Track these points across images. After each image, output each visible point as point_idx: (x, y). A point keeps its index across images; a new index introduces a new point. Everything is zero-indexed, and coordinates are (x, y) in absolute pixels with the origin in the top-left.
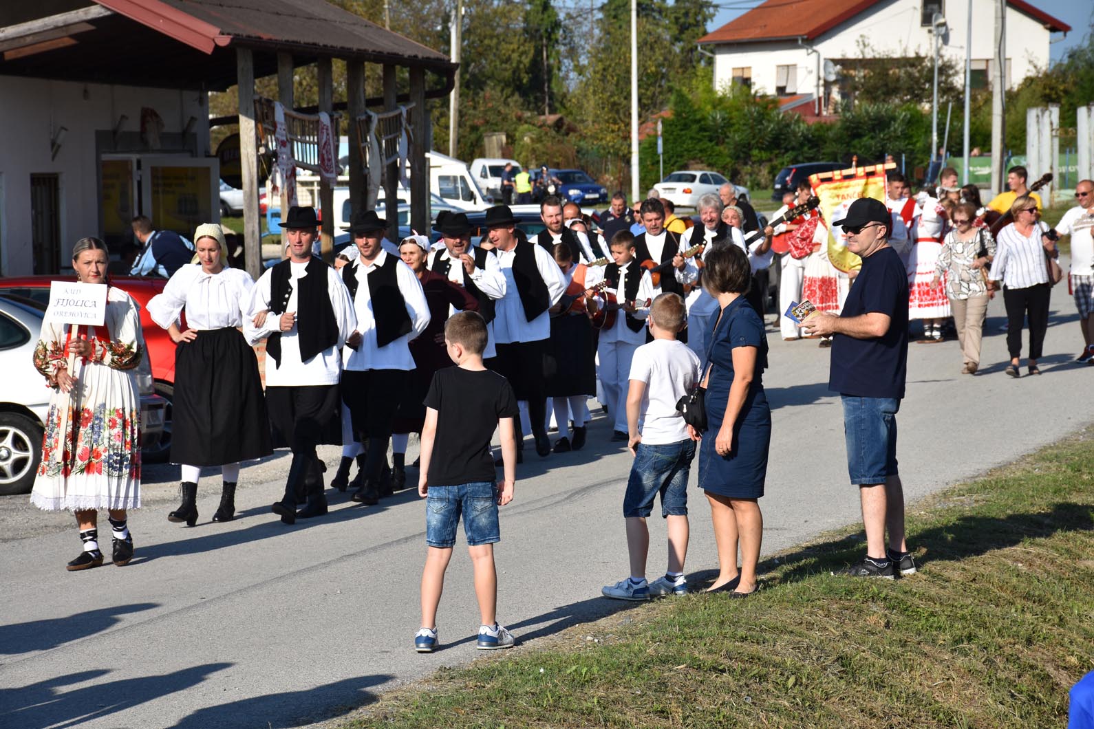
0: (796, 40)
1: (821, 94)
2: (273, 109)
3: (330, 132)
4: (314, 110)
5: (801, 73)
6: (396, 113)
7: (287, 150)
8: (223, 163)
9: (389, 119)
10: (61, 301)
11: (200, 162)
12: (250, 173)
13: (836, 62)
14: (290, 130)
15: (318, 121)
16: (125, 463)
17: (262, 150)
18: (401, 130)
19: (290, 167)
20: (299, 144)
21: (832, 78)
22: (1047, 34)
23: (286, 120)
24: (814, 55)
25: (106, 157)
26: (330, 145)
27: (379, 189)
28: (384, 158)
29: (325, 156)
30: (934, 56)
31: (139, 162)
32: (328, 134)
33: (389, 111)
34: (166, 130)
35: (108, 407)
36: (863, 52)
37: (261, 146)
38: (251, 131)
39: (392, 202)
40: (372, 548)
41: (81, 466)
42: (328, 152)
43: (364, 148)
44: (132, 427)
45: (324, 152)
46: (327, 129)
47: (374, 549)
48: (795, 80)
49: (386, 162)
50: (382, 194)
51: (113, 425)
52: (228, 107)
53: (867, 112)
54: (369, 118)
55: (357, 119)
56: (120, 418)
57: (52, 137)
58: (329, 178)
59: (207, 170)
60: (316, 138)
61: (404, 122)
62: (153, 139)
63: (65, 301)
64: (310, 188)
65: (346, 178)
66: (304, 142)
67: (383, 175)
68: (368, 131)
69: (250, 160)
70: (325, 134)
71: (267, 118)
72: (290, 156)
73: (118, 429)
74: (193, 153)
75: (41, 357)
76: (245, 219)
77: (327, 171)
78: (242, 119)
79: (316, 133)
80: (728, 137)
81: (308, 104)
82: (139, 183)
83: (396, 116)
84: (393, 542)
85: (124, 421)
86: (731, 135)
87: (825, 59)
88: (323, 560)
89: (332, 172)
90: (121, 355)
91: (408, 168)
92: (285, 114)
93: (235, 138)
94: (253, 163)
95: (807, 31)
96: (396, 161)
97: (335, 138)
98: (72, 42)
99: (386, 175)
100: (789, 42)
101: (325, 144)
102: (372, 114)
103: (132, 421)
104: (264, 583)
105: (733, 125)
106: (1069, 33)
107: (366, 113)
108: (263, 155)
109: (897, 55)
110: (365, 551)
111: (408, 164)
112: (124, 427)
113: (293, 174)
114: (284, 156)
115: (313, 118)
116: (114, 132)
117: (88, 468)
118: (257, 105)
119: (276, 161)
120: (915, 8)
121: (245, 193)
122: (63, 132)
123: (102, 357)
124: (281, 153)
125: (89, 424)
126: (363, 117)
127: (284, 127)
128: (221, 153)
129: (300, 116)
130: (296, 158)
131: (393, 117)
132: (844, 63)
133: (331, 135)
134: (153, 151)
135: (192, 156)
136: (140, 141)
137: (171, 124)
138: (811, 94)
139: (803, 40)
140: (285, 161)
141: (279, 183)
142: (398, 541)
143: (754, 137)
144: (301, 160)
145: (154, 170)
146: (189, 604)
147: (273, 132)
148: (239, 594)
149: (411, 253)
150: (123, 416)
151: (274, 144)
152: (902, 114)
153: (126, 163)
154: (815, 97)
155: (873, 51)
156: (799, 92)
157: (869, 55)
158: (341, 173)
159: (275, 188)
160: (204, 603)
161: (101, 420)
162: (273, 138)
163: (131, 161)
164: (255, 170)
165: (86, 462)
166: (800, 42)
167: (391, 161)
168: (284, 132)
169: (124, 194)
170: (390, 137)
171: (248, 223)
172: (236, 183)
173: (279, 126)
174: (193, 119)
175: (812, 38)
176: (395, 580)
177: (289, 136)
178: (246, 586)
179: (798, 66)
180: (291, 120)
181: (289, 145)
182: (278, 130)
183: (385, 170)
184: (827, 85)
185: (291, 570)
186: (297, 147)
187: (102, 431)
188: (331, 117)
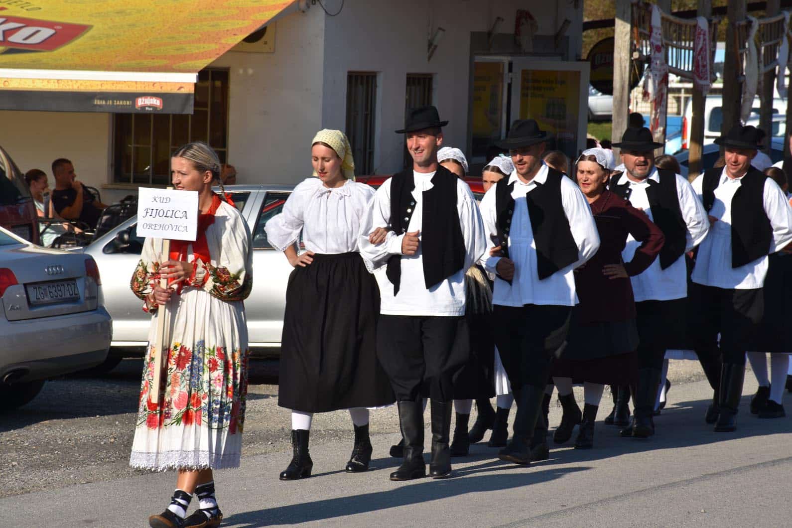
2: (650, 13)
3: (707, 37)
4: (691, 14)
6: (779, 18)
7: (661, 55)
8: (593, 67)
9: (771, 24)
10: (150, 211)
11: (569, 66)
12: (622, 78)
14: (666, 35)
15: (695, 26)
16: (226, 413)
17: (636, 55)
18: (782, 37)
19: (663, 72)
20: (674, 50)
23: (662, 24)
25: (479, 59)
26: (706, 50)
27: (754, 98)
28: (762, 65)
29: (700, 63)
31: (510, 65)
32: (704, 40)
33: (771, 17)
34: (539, 32)
35: (207, 346)
37: (635, 50)
38: (626, 34)
39: (767, 112)
40: (737, 469)
41: (178, 414)
42: (704, 58)
43: (742, 55)
44: (234, 370)
45: (700, 58)
46: (704, 35)
47: (739, 470)
49: (763, 70)
50: (757, 104)
51: (213, 367)
52: (597, 10)
54: (749, 24)
55: (737, 24)
56: (221, 359)
57: (430, 38)
58: (702, 85)
59: (577, 74)
60: (692, 44)
61: (786, 28)
62: (526, 41)
63: (154, 211)
64: (677, 95)
65: (718, 85)
66: (679, 48)
67: (759, 83)
68: (747, 36)
69: (623, 65)
70: (702, 39)
71: (644, 22)
72: (664, 61)
73: (219, 373)
74: (564, 57)
75: (140, 279)
76: (613, 125)
77: (701, 78)
78: (618, 22)
79: (692, 38)
81: (679, 8)
82: (510, 86)
83: (779, 22)
84: (759, 464)
85: (226, 363)
88: (685, 477)
89: (706, 79)
90: (224, 284)
91: (787, 76)
92: (663, 19)
93: (609, 43)
94: (625, 67)
96: (775, 69)
97: (712, 43)
99: (763, 83)
101: (702, 49)
102: (754, 19)
103: (234, 364)
104: (627, 495)
107: (747, 18)
108: (636, 60)
110: (729, 471)
111: (787, 72)
112: (226, 371)
113: (665, 80)
114: (658, 62)
115: (691, 22)
116: (489, 34)
117: (187, 418)
118: (635, 9)
119: (649, 67)
121: (615, 100)
122: (441, 32)
123: (204, 281)
124: (655, 58)
125: (187, 365)
126: (743, 23)
127: (660, 32)
128: (592, 56)
129: (677, 20)
130: (670, 64)
131: (775, 23)
133: (707, 42)
134: (526, 54)
135: (563, 60)
136: (513, 45)
137: (545, 26)
140: (658, 66)
141: (650, 89)
142: (764, 464)
144: (674, 66)
145: (525, 72)
146: (550, 511)
147: (648, 37)
148: (599, 504)
149: (589, 172)
150: (224, 356)
151: (649, 49)
153: (498, 65)
158: (714, 80)
159: (645, 94)
160: (565, 511)
161: (200, 360)
162: (648, 43)
163: (503, 64)
164: (627, 75)
165: (184, 409)
167: (769, 68)
168: (659, 37)
169: (494, 96)
170: (770, 43)
171: (617, 129)
172: (606, 88)
173: (655, 31)
174: (567, 22)
176: (762, 503)
177: (664, 41)
178: (607, 497)
180: (668, 24)
181: (663, 50)
182: (653, 34)
183: (762, 78)
185: (652, 484)
186: (672, 52)
187: (201, 373)
188: (710, 21)
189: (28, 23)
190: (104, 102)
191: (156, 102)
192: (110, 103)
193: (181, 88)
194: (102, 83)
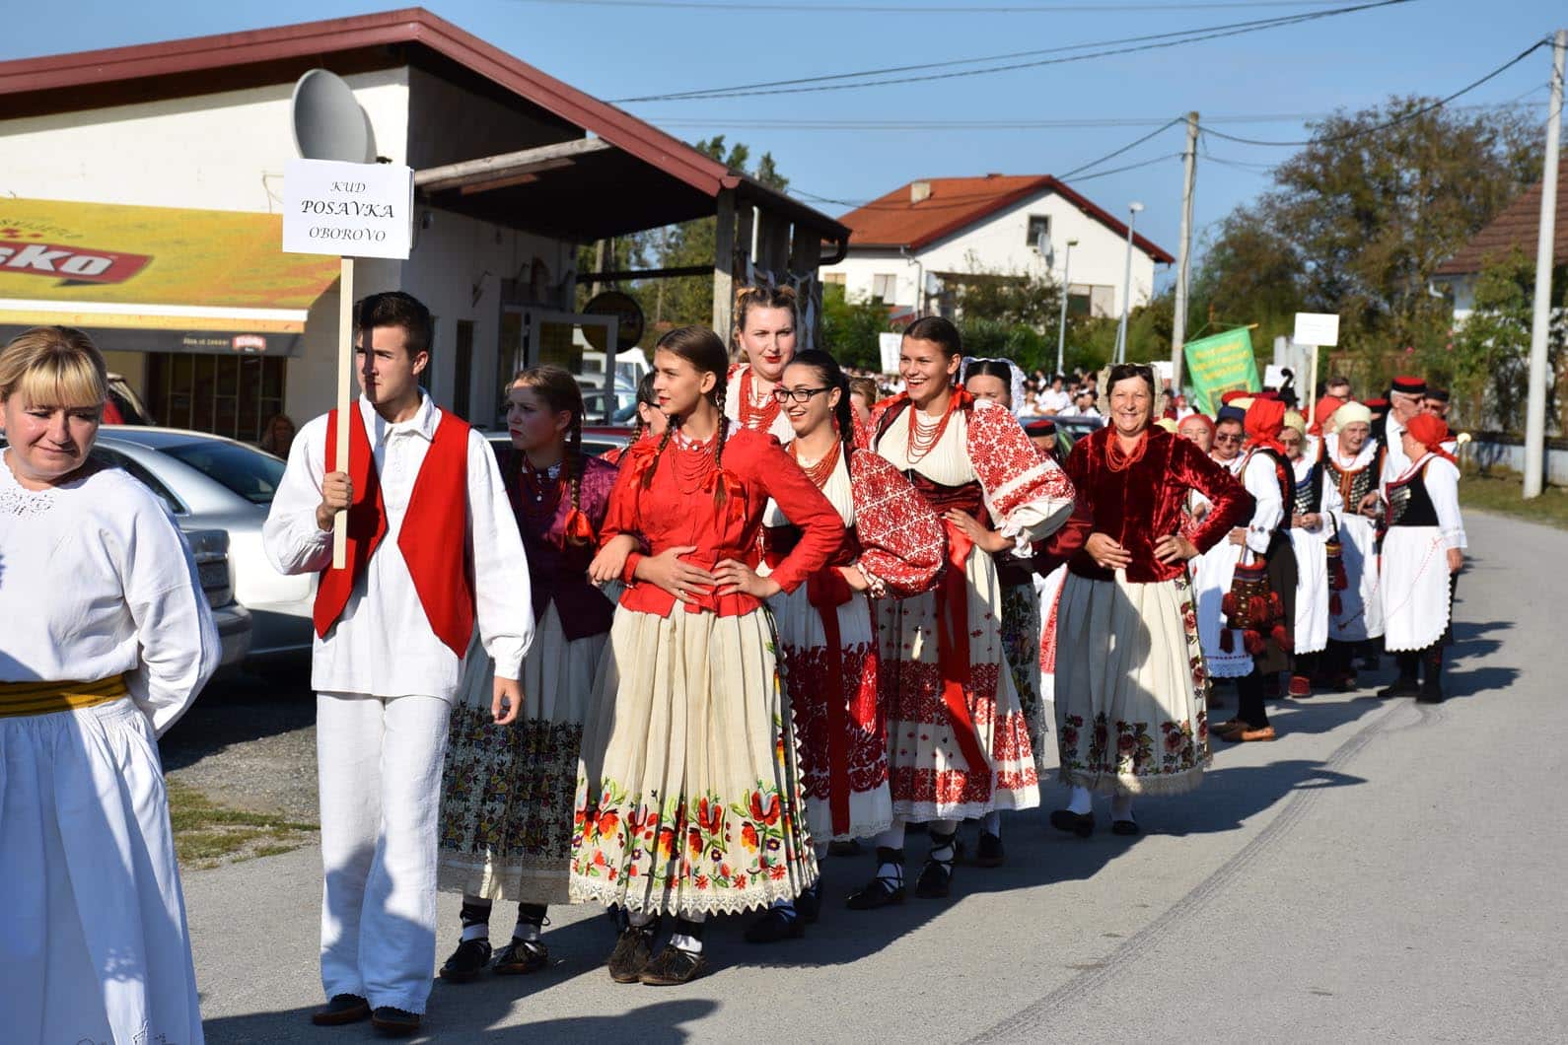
0: (899, 249)
1: (921, 307)
5: (900, 284)
13: (939, 275)
21: (934, 291)
22: (1151, 263)
24: (916, 266)
30: (1044, 277)
31: (528, 316)
36: (971, 267)
48: (894, 290)
53: (981, 328)
57: (476, 284)
61: (811, 289)
62: (541, 292)
80: (835, 345)
86: (838, 343)
87: (927, 272)
95: (908, 241)
98: (533, 178)
100: (889, 251)
105: (839, 333)
106: (1173, 266)
109: (1005, 273)
116: (515, 282)
120: (1021, 226)
122: (487, 277)
132: (949, 278)
136: (530, 295)
138: (911, 307)
139: (906, 250)
143: (863, 347)
152: (1016, 334)
153: (518, 316)
154: (915, 310)
155: (981, 266)
156: (898, 303)
157: (977, 272)
166: (902, 251)
175: (915, 249)
179: (899, 276)
184: (928, 297)
189: (77, 252)
190: (195, 342)
191: (259, 343)
192: (203, 342)
193: (287, 327)
194: (193, 320)
